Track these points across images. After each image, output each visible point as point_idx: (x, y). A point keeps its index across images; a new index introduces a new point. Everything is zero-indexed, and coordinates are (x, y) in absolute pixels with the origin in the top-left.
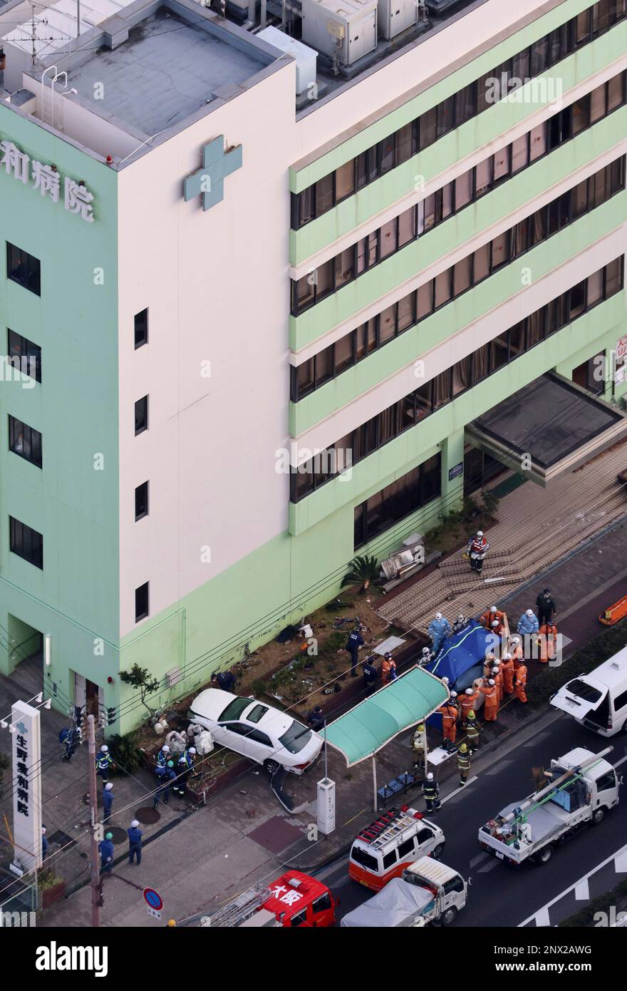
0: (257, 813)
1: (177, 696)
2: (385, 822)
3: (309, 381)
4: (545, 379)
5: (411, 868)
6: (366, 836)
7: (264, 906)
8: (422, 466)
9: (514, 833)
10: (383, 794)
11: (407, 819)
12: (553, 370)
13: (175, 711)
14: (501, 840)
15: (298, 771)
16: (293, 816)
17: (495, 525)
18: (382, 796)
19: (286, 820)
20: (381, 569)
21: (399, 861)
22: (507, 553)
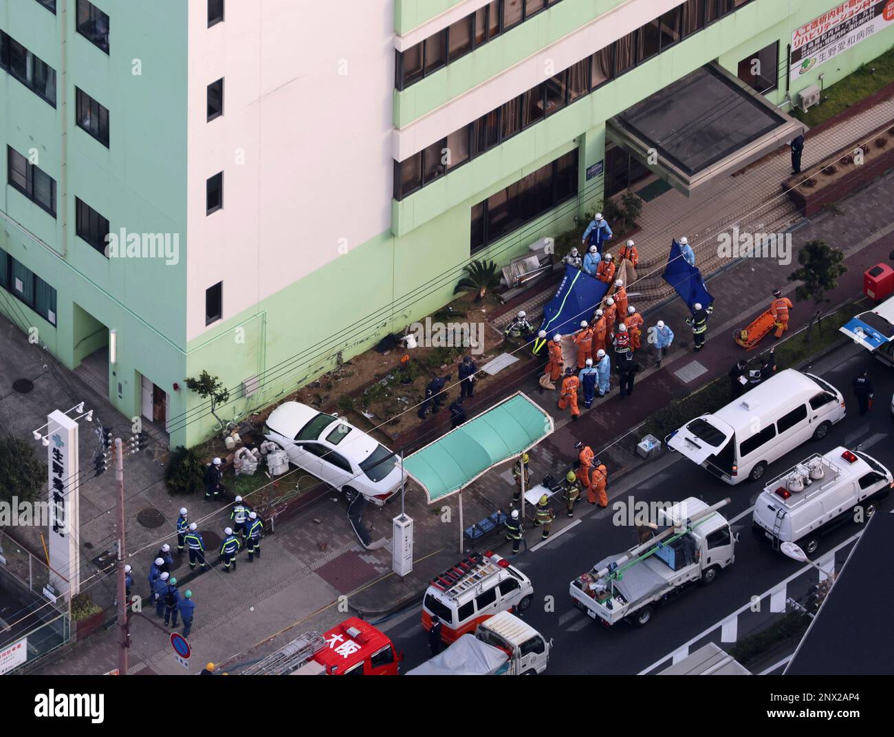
0: (329, 546)
1: (256, 407)
2: (464, 568)
3: (418, 67)
4: (704, 72)
5: (487, 623)
6: (442, 583)
7: (316, 658)
8: (555, 163)
9: (608, 590)
10: (471, 534)
11: (489, 567)
12: (715, 62)
13: (251, 423)
14: (593, 597)
15: (379, 502)
16: (369, 552)
17: (636, 232)
18: (470, 536)
19: (360, 556)
20: (501, 275)
21: (477, 613)
22: (646, 266)
